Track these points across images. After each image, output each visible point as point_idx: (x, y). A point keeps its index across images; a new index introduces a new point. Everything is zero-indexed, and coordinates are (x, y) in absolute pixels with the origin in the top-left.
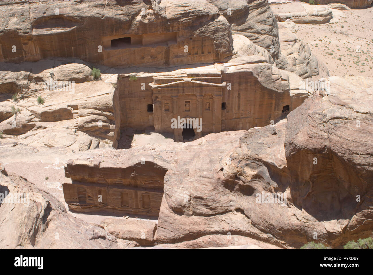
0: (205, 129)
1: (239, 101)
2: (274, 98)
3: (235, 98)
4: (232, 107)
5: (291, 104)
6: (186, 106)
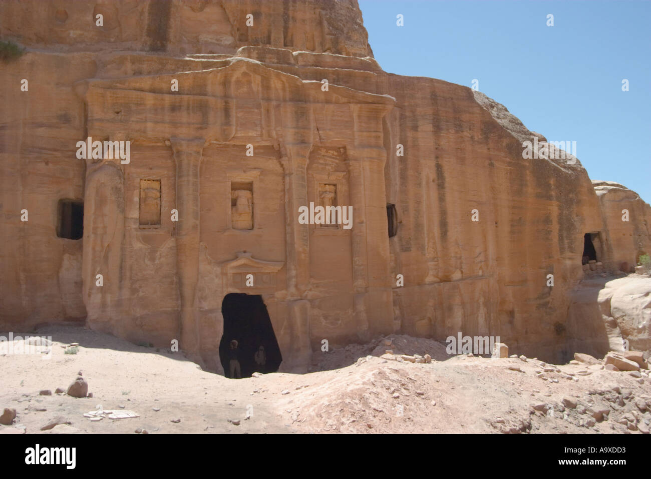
0: (324, 322)
1: (442, 199)
2: (553, 193)
3: (428, 183)
4: (418, 226)
5: (605, 225)
6: (234, 203)
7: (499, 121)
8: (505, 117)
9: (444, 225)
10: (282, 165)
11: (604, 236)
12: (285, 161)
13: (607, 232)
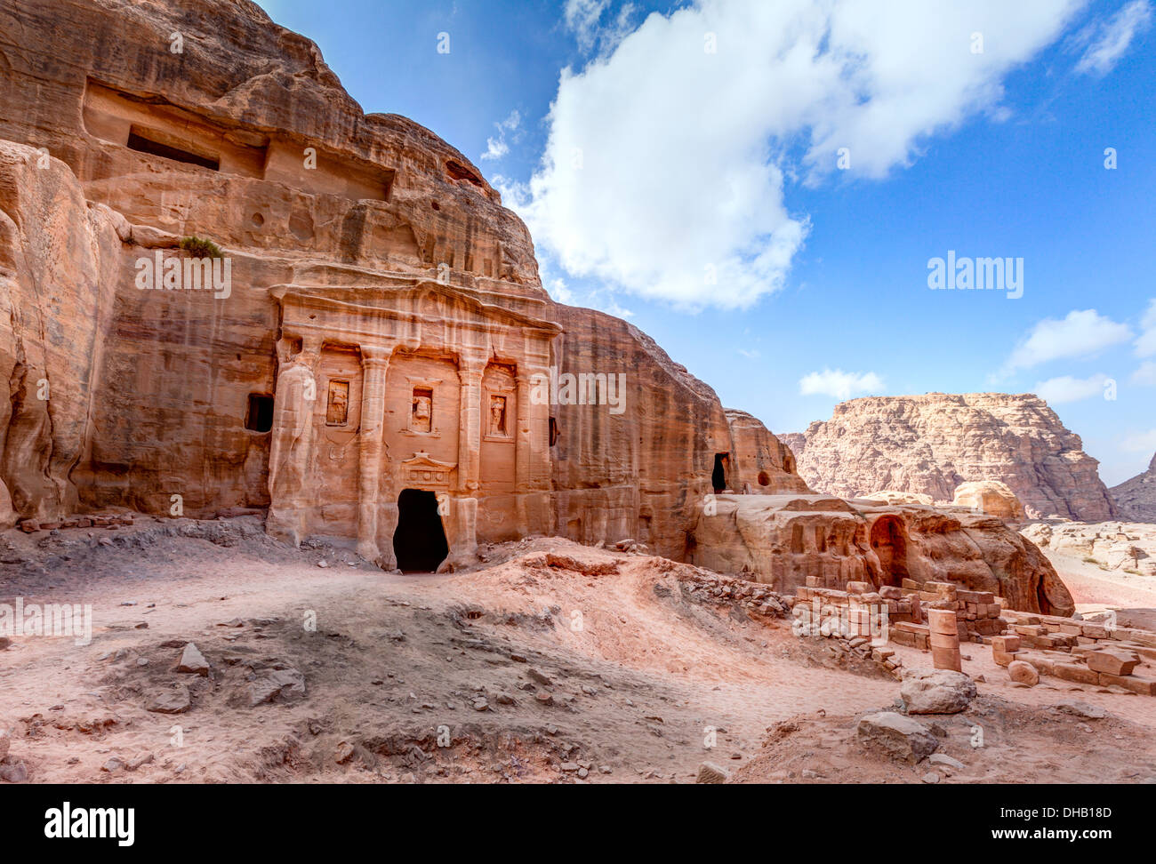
0: (488, 518)
1: (595, 416)
2: (691, 417)
4: (574, 438)
5: (733, 447)
6: (415, 406)
7: (648, 352)
8: (653, 348)
9: (596, 438)
10: (459, 377)
11: (731, 457)
12: (462, 373)
13: (734, 454)
